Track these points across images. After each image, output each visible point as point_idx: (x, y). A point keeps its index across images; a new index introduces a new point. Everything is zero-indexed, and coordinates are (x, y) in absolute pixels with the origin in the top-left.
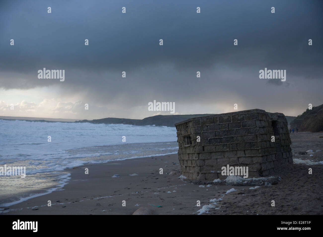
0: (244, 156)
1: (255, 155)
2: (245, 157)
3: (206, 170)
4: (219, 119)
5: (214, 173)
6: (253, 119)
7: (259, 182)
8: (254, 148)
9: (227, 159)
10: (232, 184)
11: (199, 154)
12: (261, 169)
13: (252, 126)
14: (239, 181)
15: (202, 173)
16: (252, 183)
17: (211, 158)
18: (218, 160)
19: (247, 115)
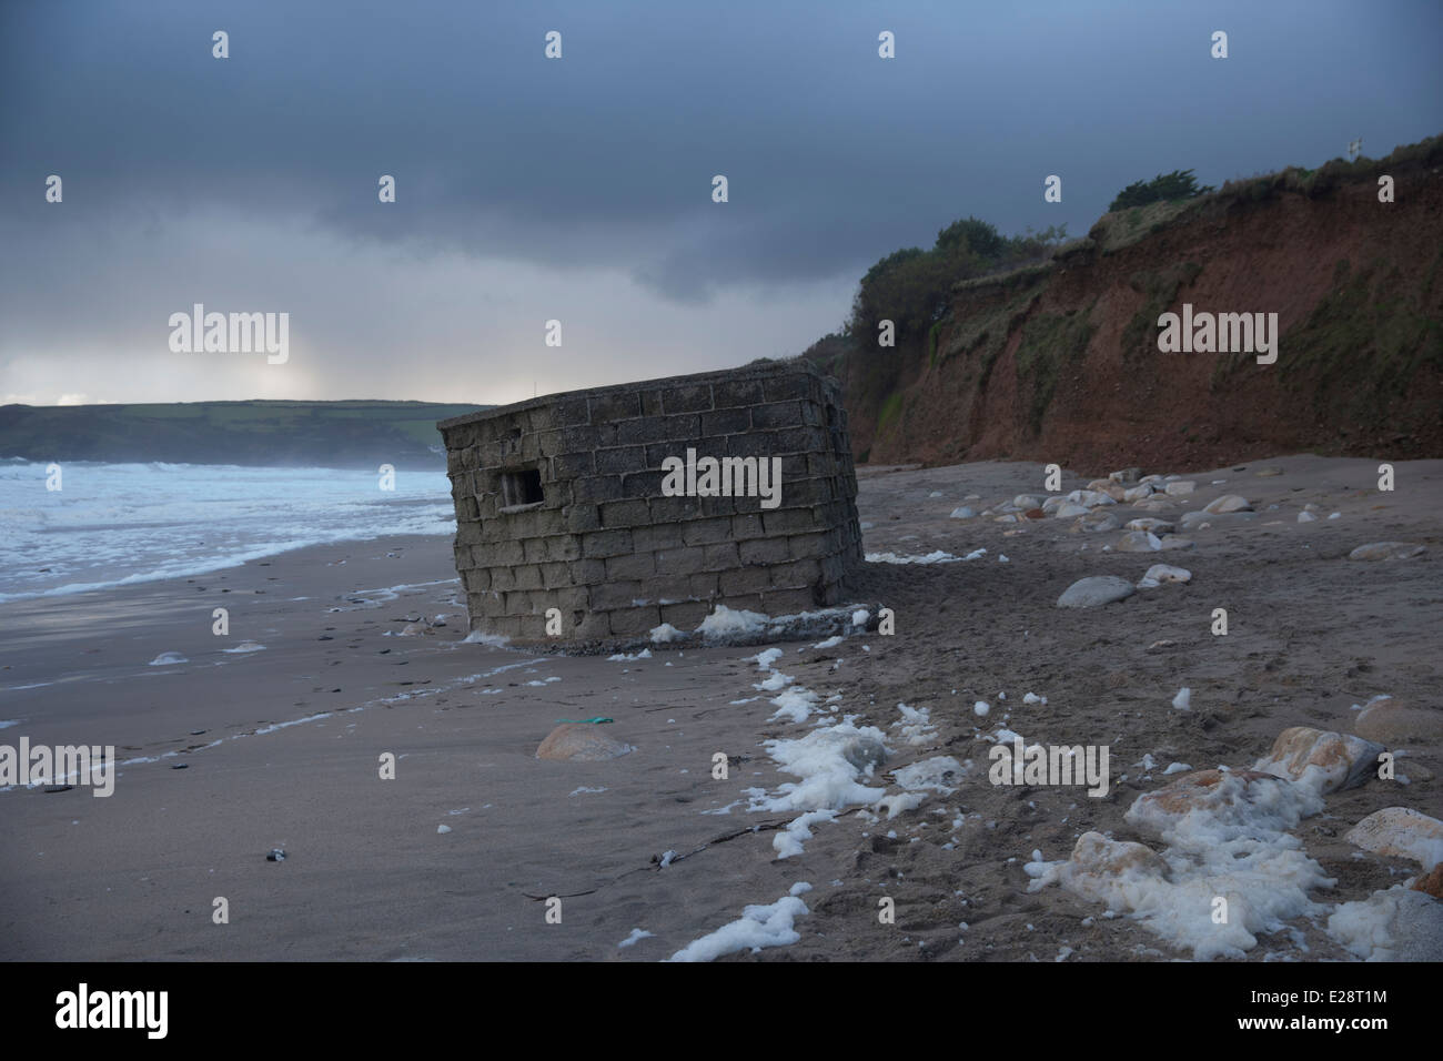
0: (761, 535)
1: (802, 531)
2: (762, 539)
3: (612, 600)
4: (663, 396)
5: (646, 608)
6: (792, 396)
7: (823, 626)
8: (796, 504)
9: (696, 549)
10: (728, 642)
11: (580, 537)
12: (819, 582)
13: (789, 424)
14: (753, 627)
15: (598, 613)
16: (802, 632)
17: (633, 549)
18: (661, 558)
19: (772, 382)
